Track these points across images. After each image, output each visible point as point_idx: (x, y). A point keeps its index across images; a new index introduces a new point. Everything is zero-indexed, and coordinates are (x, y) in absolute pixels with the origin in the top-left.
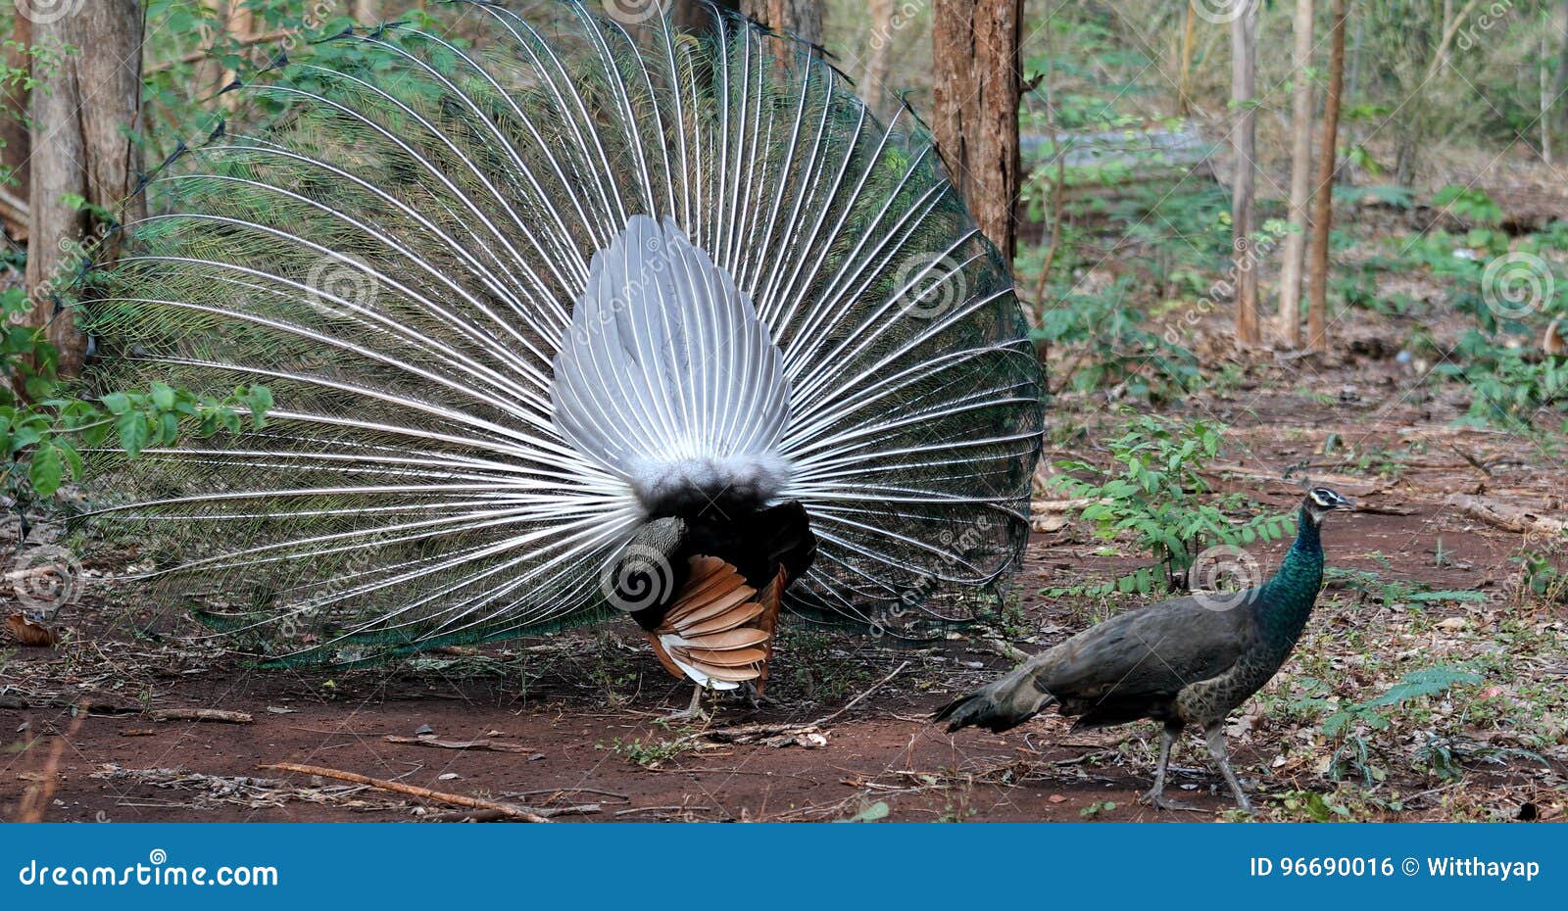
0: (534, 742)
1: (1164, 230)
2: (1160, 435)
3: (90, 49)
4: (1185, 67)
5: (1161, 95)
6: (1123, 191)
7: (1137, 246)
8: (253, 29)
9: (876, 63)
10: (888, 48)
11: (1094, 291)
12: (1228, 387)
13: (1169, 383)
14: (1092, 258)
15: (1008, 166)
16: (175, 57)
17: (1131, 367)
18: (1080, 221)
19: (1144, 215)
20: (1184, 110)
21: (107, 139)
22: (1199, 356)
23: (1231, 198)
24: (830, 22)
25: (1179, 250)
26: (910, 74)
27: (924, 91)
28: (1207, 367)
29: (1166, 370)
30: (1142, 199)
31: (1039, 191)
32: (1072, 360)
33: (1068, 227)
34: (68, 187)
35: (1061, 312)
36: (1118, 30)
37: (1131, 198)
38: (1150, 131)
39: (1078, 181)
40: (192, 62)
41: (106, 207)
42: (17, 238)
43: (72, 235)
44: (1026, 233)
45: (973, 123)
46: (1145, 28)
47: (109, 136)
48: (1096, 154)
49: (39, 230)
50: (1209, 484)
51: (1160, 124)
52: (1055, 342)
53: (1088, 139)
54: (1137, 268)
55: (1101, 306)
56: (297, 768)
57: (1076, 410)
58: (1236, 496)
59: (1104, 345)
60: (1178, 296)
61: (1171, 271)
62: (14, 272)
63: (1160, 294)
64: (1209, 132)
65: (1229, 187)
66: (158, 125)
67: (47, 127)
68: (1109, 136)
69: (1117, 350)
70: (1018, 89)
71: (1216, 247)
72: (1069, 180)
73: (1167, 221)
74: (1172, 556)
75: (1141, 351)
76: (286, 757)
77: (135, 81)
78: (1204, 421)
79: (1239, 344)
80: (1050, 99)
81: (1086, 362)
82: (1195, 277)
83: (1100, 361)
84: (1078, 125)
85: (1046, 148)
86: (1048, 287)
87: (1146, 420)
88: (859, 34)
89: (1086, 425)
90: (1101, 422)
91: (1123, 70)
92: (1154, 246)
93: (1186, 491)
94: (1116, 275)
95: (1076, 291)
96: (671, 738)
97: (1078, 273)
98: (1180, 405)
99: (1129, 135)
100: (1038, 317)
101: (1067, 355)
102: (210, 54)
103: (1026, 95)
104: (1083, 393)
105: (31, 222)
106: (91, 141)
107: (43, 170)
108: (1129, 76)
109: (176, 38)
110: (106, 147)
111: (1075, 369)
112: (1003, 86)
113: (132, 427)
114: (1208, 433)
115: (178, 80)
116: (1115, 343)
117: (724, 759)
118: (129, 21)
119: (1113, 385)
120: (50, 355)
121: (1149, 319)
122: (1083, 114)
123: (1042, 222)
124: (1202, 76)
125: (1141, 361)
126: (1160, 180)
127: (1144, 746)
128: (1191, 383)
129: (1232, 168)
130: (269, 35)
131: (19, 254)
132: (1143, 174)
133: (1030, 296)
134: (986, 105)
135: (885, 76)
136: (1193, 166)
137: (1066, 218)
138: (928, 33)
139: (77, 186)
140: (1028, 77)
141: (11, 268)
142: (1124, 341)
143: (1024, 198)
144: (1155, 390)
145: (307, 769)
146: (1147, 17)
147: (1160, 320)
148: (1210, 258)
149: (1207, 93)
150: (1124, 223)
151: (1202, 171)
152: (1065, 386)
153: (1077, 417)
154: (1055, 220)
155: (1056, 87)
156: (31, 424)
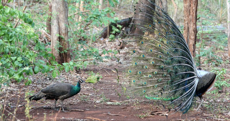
0: (125, 114)
1: (217, 40)
2: (217, 70)
3: (60, 13)
4: (221, 16)
5: (217, 20)
6: (211, 34)
7: (213, 43)
8: (84, 10)
9: (175, 15)
10: (177, 14)
11: (207, 49)
12: (227, 63)
13: (218, 63)
14: (207, 44)
15: (195, 31)
16: (72, 14)
17: (213, 60)
18: (205, 39)
19: (215, 38)
20: (220, 22)
21: (63, 26)
22: (223, 59)
23: (227, 35)
24: (168, 9)
25: (220, 43)
26: (180, 17)
27: (182, 20)
28: (224, 60)
29: (218, 61)
30: (214, 36)
31: (199, 34)
32: (204, 59)
33: (203, 40)
34: (57, 33)
35: (202, 52)
36: (211, 11)
37: (213, 35)
38: (216, 26)
39: (205, 33)
40: (75, 15)
41: (63, 36)
42: (49, 40)
43: (57, 40)
44: (197, 40)
45: (190, 24)
46: (215, 11)
47: (63, 25)
48: (208, 29)
49: (53, 39)
50: (224, 78)
51: (217, 25)
52: (201, 57)
53: (206, 27)
54: (213, 46)
55: (208, 51)
56: (91, 118)
57: (205, 67)
58: (229, 79)
59: (209, 57)
60: (219, 50)
61: (218, 46)
62: (49, 45)
63: (217, 50)
64: (224, 26)
65: (227, 34)
66: (70, 24)
67: (54, 24)
68: (209, 26)
69: (211, 58)
70: (196, 19)
71: (225, 43)
72: (203, 33)
73: (218, 39)
74: (219, 88)
75: (214, 58)
76: (89, 116)
77: (67, 18)
78: (224, 68)
79: (228, 57)
80: (201, 21)
81: (206, 60)
82: (222, 47)
83: (208, 59)
84: (205, 25)
85: (200, 28)
86: (200, 48)
87: (215, 68)
88: (172, 11)
89: (206, 69)
90: (208, 68)
91: (211, 17)
92: (216, 43)
93: (221, 79)
94: (210, 47)
95: (204, 49)
96: (145, 114)
97: (205, 46)
98: (220, 66)
99: (212, 26)
100: (199, 53)
101: (203, 58)
102: (78, 14)
103: (197, 20)
104: (205, 64)
105: (52, 38)
106: (60, 26)
107: (53, 30)
108: (212, 18)
109: (72, 11)
110: (62, 27)
111: (204, 60)
112: (194, 19)
113: (67, 68)
114: (224, 70)
115: (73, 17)
116: (210, 57)
117: (153, 117)
118: (66, 9)
119: (210, 63)
120: (54, 57)
121: (215, 53)
122: (205, 23)
123: (199, 39)
124: (223, 18)
125: (214, 60)
126: (217, 33)
127: (215, 116)
128: (221, 63)
129: (228, 31)
130: (86, 11)
131: (50, 43)
132: (214, 32)
133: (198, 50)
134: (192, 22)
135: (176, 17)
136: (222, 31)
137: (203, 38)
138: (183, 11)
139: (58, 33)
140: (198, 18)
141: (48, 45)
142: (211, 56)
143: (197, 35)
144: (216, 64)
145: (92, 118)
146: (215, 9)
147: (217, 53)
148: (224, 44)
149: (224, 20)
150: (212, 39)
151: (223, 32)
152: (203, 63)
153: (205, 68)
154: (202, 39)
155: (202, 19)
156: (52, 67)
